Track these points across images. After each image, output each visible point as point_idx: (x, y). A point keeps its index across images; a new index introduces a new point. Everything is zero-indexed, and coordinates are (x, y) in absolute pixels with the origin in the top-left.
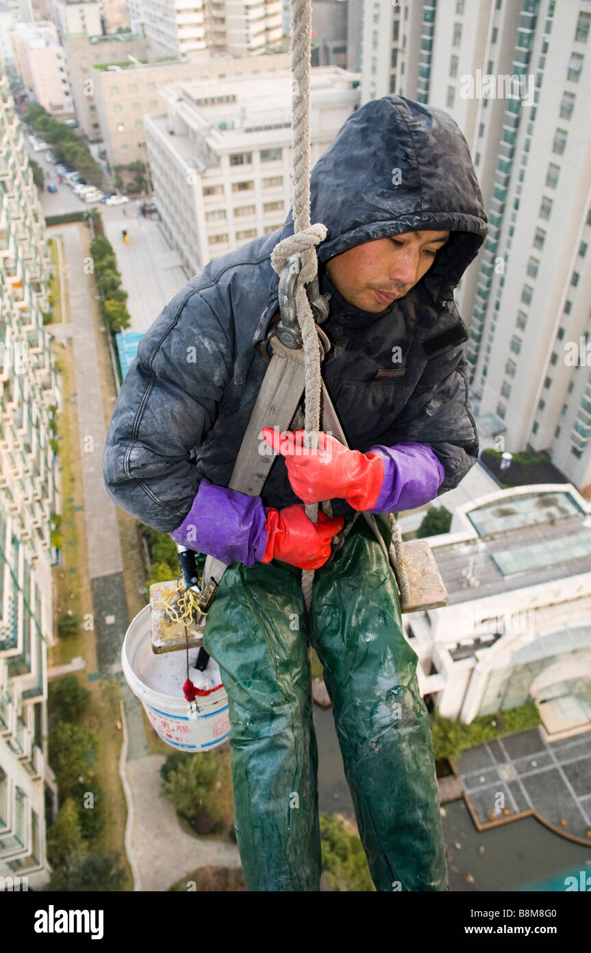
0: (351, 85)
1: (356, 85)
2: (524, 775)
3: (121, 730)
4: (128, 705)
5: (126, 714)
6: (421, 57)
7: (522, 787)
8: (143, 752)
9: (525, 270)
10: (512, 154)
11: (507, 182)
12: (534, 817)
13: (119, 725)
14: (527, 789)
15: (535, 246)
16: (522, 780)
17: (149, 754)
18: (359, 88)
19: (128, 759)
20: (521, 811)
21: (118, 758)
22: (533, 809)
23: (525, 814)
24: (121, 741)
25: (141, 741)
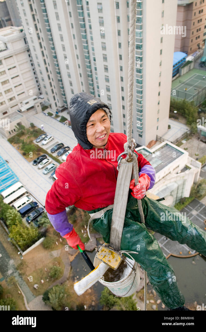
0: (20, 31)
1: (22, 31)
2: (164, 244)
3: (21, 294)
4: (20, 283)
5: (20, 287)
6: (46, 25)
7: (164, 248)
8: (33, 297)
9: (105, 81)
10: (87, 42)
11: (88, 53)
12: (172, 256)
13: (20, 292)
14: (166, 248)
15: (105, 71)
16: (163, 246)
17: (35, 297)
18: (23, 32)
19: (28, 303)
20: (167, 256)
21: (24, 304)
22: (170, 253)
23: (169, 256)
24: (23, 297)
25: (30, 294)
